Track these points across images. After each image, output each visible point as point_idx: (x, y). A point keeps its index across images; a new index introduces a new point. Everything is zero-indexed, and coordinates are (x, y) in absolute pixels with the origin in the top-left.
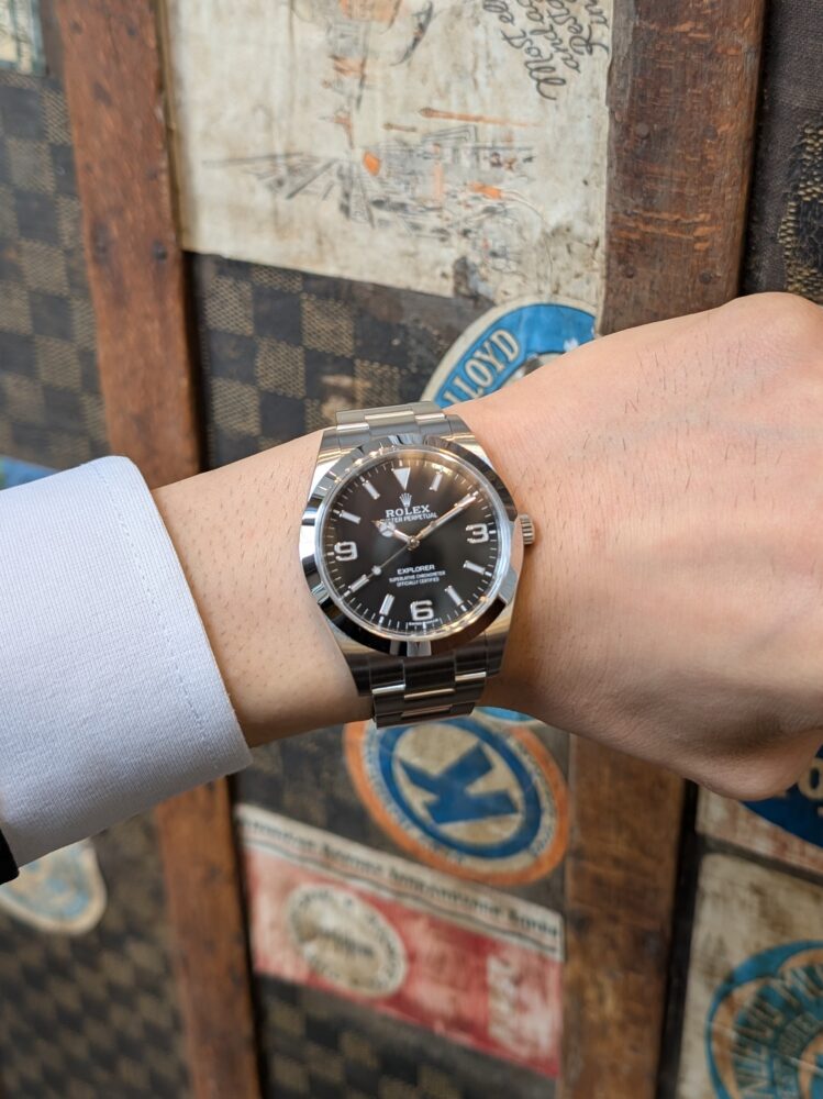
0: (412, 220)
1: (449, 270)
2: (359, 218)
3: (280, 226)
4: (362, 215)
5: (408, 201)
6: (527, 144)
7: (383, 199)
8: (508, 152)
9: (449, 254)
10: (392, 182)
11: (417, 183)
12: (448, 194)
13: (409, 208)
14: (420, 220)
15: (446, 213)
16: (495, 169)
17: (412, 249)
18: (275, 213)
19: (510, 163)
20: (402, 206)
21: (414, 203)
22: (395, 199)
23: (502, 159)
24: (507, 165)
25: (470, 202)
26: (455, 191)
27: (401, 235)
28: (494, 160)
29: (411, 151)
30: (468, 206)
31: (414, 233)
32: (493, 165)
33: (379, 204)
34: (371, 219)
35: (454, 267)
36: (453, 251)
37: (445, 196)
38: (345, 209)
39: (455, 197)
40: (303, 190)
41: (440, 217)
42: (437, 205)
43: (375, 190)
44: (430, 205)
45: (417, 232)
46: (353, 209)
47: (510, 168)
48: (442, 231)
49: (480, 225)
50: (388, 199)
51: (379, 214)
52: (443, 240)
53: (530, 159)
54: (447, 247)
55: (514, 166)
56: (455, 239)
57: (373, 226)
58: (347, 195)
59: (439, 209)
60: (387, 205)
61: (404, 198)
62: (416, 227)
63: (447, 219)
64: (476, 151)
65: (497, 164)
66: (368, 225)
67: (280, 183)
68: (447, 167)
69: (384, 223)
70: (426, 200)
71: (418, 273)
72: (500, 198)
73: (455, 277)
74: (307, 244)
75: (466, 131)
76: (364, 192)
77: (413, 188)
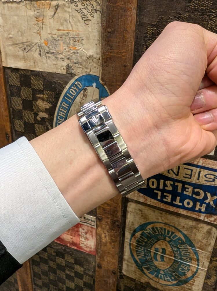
0: (56, 56)
1: (65, 68)
3: (24, 59)
4: (44, 55)
5: (55, 52)
6: (82, 36)
7: (49, 51)
8: (78, 38)
9: (65, 64)
10: (51, 47)
11: (57, 47)
12: (64, 49)
13: (55, 53)
14: (58, 56)
15: (64, 54)
16: (75, 42)
17: (56, 63)
18: (24, 56)
19: (78, 41)
20: (53, 53)
21: (56, 52)
22: (52, 51)
23: (76, 40)
24: (77, 41)
25: (69, 51)
27: (53, 60)
28: (75, 40)
29: (55, 39)
30: (69, 52)
31: (56, 59)
32: (74, 41)
33: (48, 53)
34: (46, 57)
35: (66, 67)
36: (65, 63)
37: (63, 50)
38: (40, 54)
39: (65, 50)
40: (30, 50)
41: (62, 55)
42: (62, 52)
43: (47, 49)
44: (60, 52)
45: (57, 59)
46: (42, 54)
47: (78, 42)
48: (62, 58)
49: (72, 56)
50: (50, 51)
51: (48, 55)
52: (63, 60)
53: (83, 40)
54: (64, 62)
55: (79, 42)
56: (66, 60)
57: (47, 58)
58: (40, 51)
59: (62, 53)
60: (50, 53)
61: (54, 51)
62: (57, 58)
63: (64, 55)
64: (70, 39)
65: (76, 41)
66: (46, 58)
67: (25, 49)
68: (64, 43)
69: (49, 57)
70: (59, 51)
71: (58, 69)
72: (76, 49)
73: (66, 69)
74: (32, 63)
75: (68, 34)
76: (44, 50)
77: (56, 48)
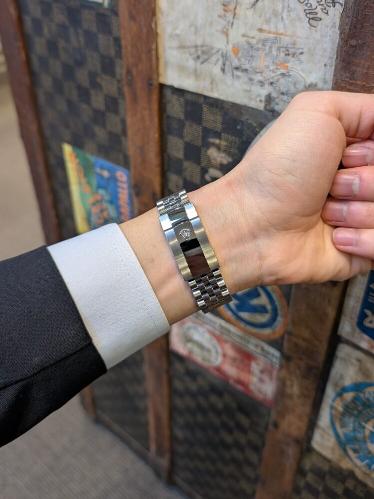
0: (250, 77)
1: (263, 99)
2: (228, 74)
3: (196, 74)
4: (230, 73)
5: (249, 68)
6: (301, 47)
7: (238, 67)
8: (293, 50)
9: (264, 92)
10: (243, 60)
11: (253, 61)
12: (265, 66)
13: (249, 71)
14: (253, 76)
15: (264, 75)
16: (287, 57)
17: (248, 89)
18: (195, 70)
19: (294, 55)
20: (246, 70)
21: (251, 69)
22: (243, 67)
23: (290, 53)
24: (292, 55)
25: (274, 71)
26: (269, 65)
27: (245, 83)
28: (287, 53)
29: (252, 47)
30: (274, 72)
31: (250, 82)
32: (286, 55)
33: (237, 68)
34: (233, 75)
35: (265, 98)
37: (264, 67)
38: (223, 70)
39: (268, 68)
40: (207, 62)
41: (261, 76)
42: (261, 71)
43: (236, 63)
44: (258, 71)
45: (252, 82)
46: (226, 70)
47: (293, 57)
48: (261, 82)
49: (278, 80)
50: (241, 67)
51: (237, 73)
52: (262, 86)
53: (302, 53)
54: (263, 89)
56: (267, 86)
57: (233, 78)
58: (224, 64)
60: (240, 69)
61: (247, 66)
62: (251, 80)
63: (264, 77)
64: (279, 49)
65: (288, 55)
66: (232, 78)
67: (198, 57)
68: (266, 55)
69: (238, 77)
70: (256, 68)
71: (250, 99)
72: (287, 69)
73: (265, 102)
74: (207, 84)
75: (276, 39)
76: (231, 63)
77: (251, 63)
